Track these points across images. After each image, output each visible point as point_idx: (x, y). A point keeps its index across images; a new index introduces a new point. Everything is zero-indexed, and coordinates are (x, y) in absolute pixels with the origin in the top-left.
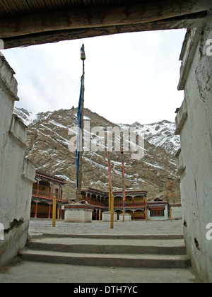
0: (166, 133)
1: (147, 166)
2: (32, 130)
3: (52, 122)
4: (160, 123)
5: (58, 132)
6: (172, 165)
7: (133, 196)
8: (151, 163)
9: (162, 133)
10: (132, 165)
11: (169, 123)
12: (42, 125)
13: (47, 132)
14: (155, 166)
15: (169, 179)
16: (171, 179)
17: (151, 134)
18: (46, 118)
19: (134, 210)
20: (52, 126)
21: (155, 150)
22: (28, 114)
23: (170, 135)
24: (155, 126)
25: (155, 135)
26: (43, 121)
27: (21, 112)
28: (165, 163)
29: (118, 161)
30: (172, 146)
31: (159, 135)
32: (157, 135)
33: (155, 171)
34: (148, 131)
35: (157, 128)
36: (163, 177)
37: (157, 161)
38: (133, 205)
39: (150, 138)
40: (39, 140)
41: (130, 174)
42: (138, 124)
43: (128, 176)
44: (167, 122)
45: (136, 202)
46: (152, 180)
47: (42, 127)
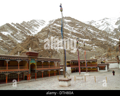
0: (107, 24)
1: (98, 40)
2: (47, 29)
3: (55, 24)
4: (104, 19)
5: (58, 28)
6: (110, 38)
7: (91, 62)
8: (100, 38)
9: (105, 24)
10: (91, 40)
12: (51, 26)
13: (53, 29)
14: (102, 40)
15: (109, 45)
16: (110, 45)
17: (99, 25)
18: (52, 23)
20: (55, 26)
21: (101, 32)
22: (45, 22)
23: (109, 25)
25: (101, 25)
26: (51, 24)
27: (42, 21)
28: (107, 38)
29: (85, 39)
30: (110, 30)
31: (103, 25)
33: (102, 42)
34: (98, 23)
35: (102, 22)
36: (106, 44)
37: (103, 38)
39: (99, 27)
40: (51, 33)
41: (91, 44)
42: (93, 21)
43: (90, 45)
44: (107, 18)
45: (92, 64)
46: (101, 46)
47: (51, 27)
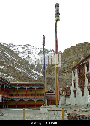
0: (28, 52)
1: (16, 69)
4: (25, 45)
6: (30, 70)
7: (36, 88)
8: (19, 68)
9: (26, 51)
10: (6, 67)
11: (31, 46)
14: (21, 70)
15: (28, 78)
17: (19, 51)
19: (35, 100)
21: (21, 61)
23: (30, 53)
24: (22, 47)
25: (21, 52)
28: (27, 69)
31: (24, 52)
32: (23, 52)
33: (21, 73)
34: (18, 49)
35: (23, 48)
36: (25, 77)
37: (22, 68)
38: (35, 95)
39: (19, 53)
41: (5, 74)
42: (12, 44)
44: (29, 45)
45: (38, 92)
46: (19, 78)
